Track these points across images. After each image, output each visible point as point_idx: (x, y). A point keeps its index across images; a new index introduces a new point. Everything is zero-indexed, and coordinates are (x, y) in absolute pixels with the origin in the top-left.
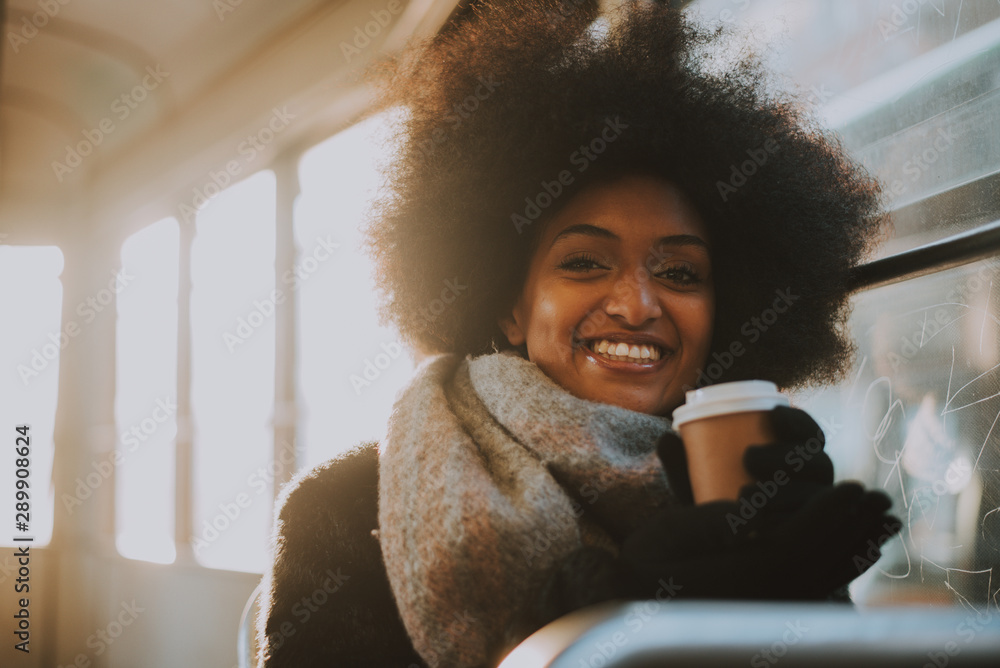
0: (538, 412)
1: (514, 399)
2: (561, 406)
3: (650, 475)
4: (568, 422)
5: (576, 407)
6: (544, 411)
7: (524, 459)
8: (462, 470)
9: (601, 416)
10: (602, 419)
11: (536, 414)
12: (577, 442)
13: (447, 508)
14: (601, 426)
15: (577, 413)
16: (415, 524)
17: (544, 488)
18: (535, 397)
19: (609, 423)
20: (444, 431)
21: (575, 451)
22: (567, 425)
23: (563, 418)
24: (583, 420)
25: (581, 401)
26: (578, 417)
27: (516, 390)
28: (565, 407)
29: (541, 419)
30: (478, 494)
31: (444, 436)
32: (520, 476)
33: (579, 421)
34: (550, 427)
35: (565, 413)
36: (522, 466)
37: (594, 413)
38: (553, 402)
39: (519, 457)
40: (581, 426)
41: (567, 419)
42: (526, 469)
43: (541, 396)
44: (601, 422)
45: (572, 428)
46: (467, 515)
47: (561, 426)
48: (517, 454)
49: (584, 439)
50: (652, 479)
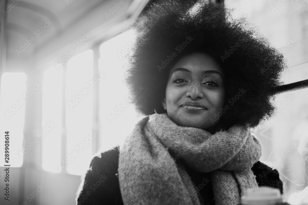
0: (166, 131)
1: (159, 128)
2: (172, 129)
3: (199, 150)
4: (174, 134)
5: (177, 129)
6: (167, 130)
7: (161, 148)
8: (141, 152)
9: (185, 131)
10: (185, 132)
11: (165, 132)
12: (177, 140)
13: (136, 165)
14: (185, 134)
15: (177, 131)
16: (128, 171)
17: (166, 157)
18: (165, 126)
19: (188, 134)
20: (137, 140)
21: (176, 143)
22: (174, 135)
23: (173, 132)
24: (179, 133)
25: (179, 127)
26: (177, 132)
27: (160, 124)
28: (173, 129)
29: (166, 133)
30: (145, 159)
31: (137, 141)
32: (159, 153)
33: (178, 133)
34: (169, 135)
35: (173, 131)
36: (160, 150)
37: (183, 131)
38: (170, 128)
39: (160, 147)
40: (178, 135)
41: (174, 133)
42: (161, 151)
43: (166, 126)
44: (185, 133)
45: (175, 135)
46: (141, 166)
47: (172, 135)
48: (159, 146)
49: (179, 139)
50: (200, 151)
